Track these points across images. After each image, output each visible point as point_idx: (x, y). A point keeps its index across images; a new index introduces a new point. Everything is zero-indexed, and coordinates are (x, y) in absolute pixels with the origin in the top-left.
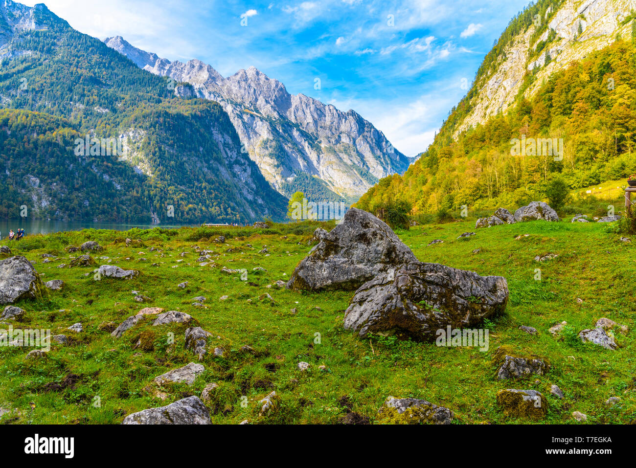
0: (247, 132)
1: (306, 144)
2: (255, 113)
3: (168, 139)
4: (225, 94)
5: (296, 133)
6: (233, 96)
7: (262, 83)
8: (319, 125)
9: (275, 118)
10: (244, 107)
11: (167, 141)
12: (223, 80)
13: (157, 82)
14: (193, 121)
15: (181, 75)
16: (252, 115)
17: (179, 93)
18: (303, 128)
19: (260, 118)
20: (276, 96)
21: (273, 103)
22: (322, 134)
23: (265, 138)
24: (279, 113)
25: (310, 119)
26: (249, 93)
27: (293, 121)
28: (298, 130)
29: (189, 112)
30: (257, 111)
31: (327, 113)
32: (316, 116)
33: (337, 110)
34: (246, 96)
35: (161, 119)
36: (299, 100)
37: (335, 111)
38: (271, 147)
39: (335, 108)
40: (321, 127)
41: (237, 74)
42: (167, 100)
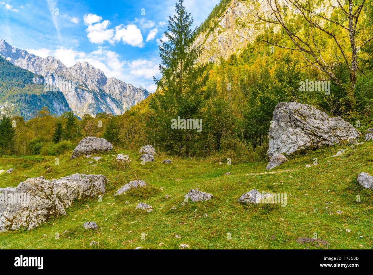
0: (80, 99)
1: (115, 106)
2: (85, 88)
3: (27, 108)
4: (68, 77)
5: (108, 100)
6: (72, 78)
7: (90, 70)
8: (123, 95)
9: (97, 91)
10: (79, 84)
11: (26, 109)
12: (66, 69)
13: (23, 75)
14: (42, 98)
15: (41, 65)
16: (83, 90)
17: (36, 81)
18: (114, 97)
19: (88, 91)
20: (98, 79)
21: (96, 83)
22: (124, 100)
23: (90, 103)
24: (99, 88)
25: (118, 92)
26: (82, 77)
27: (108, 93)
28: (111, 98)
29: (40, 93)
30: (87, 87)
31: (128, 88)
32: (121, 90)
33: (133, 87)
34: (80, 79)
35: (23, 98)
36: (112, 81)
37: (132, 87)
38: (93, 108)
39: (132, 86)
40: (124, 96)
41: (75, 65)
42: (28, 85)
